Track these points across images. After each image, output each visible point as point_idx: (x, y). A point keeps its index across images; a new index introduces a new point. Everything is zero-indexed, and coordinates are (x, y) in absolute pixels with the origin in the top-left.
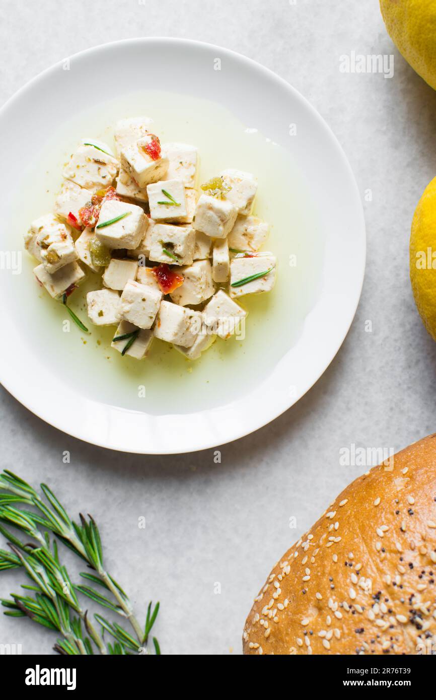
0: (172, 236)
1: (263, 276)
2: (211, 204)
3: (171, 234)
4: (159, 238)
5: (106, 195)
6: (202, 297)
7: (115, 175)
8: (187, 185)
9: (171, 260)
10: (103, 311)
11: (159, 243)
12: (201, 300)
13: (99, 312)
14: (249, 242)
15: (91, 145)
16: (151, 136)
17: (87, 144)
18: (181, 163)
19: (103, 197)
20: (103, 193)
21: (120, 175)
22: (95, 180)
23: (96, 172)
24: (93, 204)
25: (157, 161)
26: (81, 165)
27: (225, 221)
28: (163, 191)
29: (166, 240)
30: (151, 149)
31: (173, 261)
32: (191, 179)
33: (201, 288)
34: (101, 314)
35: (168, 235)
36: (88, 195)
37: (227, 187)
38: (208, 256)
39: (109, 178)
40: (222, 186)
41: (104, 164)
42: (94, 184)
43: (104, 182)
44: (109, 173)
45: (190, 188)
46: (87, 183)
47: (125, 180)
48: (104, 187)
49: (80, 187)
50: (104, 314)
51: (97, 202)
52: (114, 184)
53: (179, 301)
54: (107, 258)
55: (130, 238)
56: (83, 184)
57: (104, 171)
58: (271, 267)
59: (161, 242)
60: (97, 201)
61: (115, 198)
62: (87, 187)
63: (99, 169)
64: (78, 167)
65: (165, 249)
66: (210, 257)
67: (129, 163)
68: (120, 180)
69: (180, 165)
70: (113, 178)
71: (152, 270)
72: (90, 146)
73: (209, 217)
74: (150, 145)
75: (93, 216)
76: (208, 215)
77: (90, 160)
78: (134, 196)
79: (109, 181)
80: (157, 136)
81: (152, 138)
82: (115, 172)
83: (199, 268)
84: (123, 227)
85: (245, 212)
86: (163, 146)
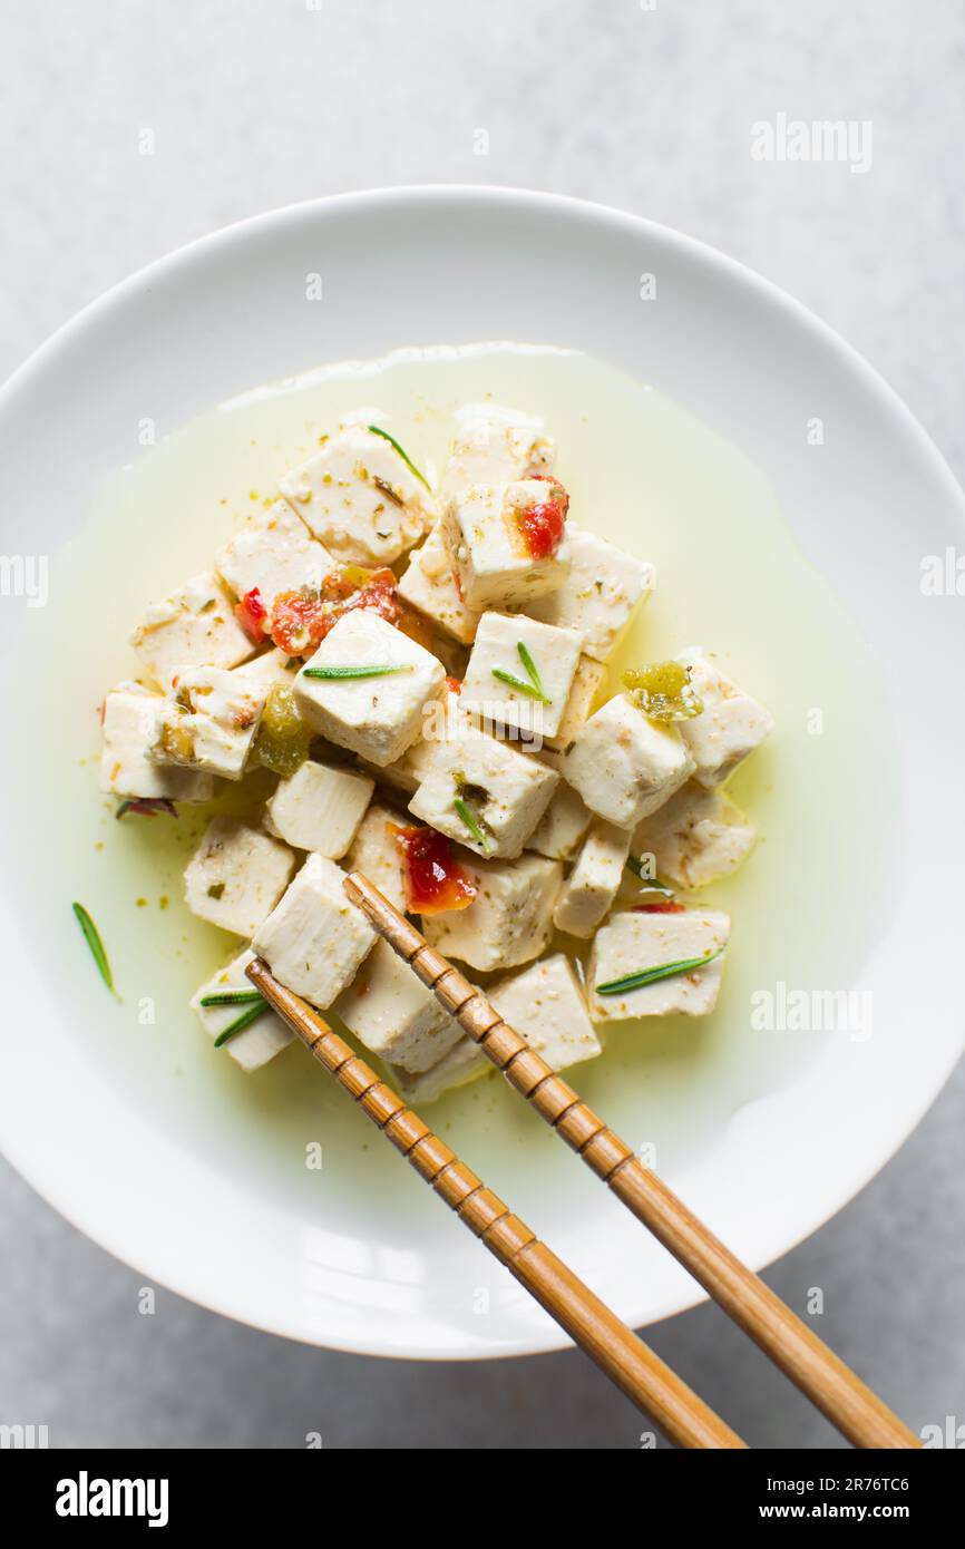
0: (494, 774)
1: (688, 972)
2: (630, 732)
3: (495, 769)
4: (457, 765)
5: (365, 587)
6: (501, 959)
7: (415, 541)
8: (591, 651)
9: (466, 833)
10: (228, 888)
11: (451, 778)
12: (496, 963)
13: (216, 884)
14: (686, 857)
15: (387, 437)
16: (550, 486)
17: (374, 430)
18: (599, 585)
19: (357, 588)
20: (361, 578)
21: (426, 547)
22: (357, 534)
23: (369, 514)
24: (324, 595)
25: (540, 563)
26: (337, 478)
27: (648, 791)
28: (521, 648)
29: (474, 778)
30: (536, 523)
31: (469, 839)
32: (606, 639)
33: (511, 933)
34: (216, 892)
35: (486, 768)
36: (317, 568)
37: (689, 703)
38: (565, 854)
39: (395, 543)
40: (678, 693)
41: (397, 501)
42: (348, 542)
43: (378, 548)
44: (401, 529)
45: (593, 659)
46: (331, 532)
47: (432, 569)
48: (373, 562)
49: (307, 534)
50: (224, 897)
51: (334, 594)
52: (400, 565)
53: (438, 939)
54: (294, 755)
55: (382, 737)
56: (320, 530)
57: (391, 519)
58: (714, 948)
59: (459, 776)
60: (339, 590)
61: (385, 603)
62: (327, 542)
63: (380, 509)
64: (327, 479)
65: (461, 799)
66: (570, 859)
67: (462, 535)
68: (421, 562)
69: (595, 589)
70: (407, 546)
71: (401, 832)
72: (381, 437)
73: (612, 763)
74: (539, 510)
75: (306, 630)
76: (612, 757)
77: (365, 475)
78: (439, 619)
79: (391, 552)
80: (568, 492)
81: (552, 494)
82: (416, 534)
83: (528, 882)
84: (375, 699)
85: (708, 781)
86: (569, 526)
